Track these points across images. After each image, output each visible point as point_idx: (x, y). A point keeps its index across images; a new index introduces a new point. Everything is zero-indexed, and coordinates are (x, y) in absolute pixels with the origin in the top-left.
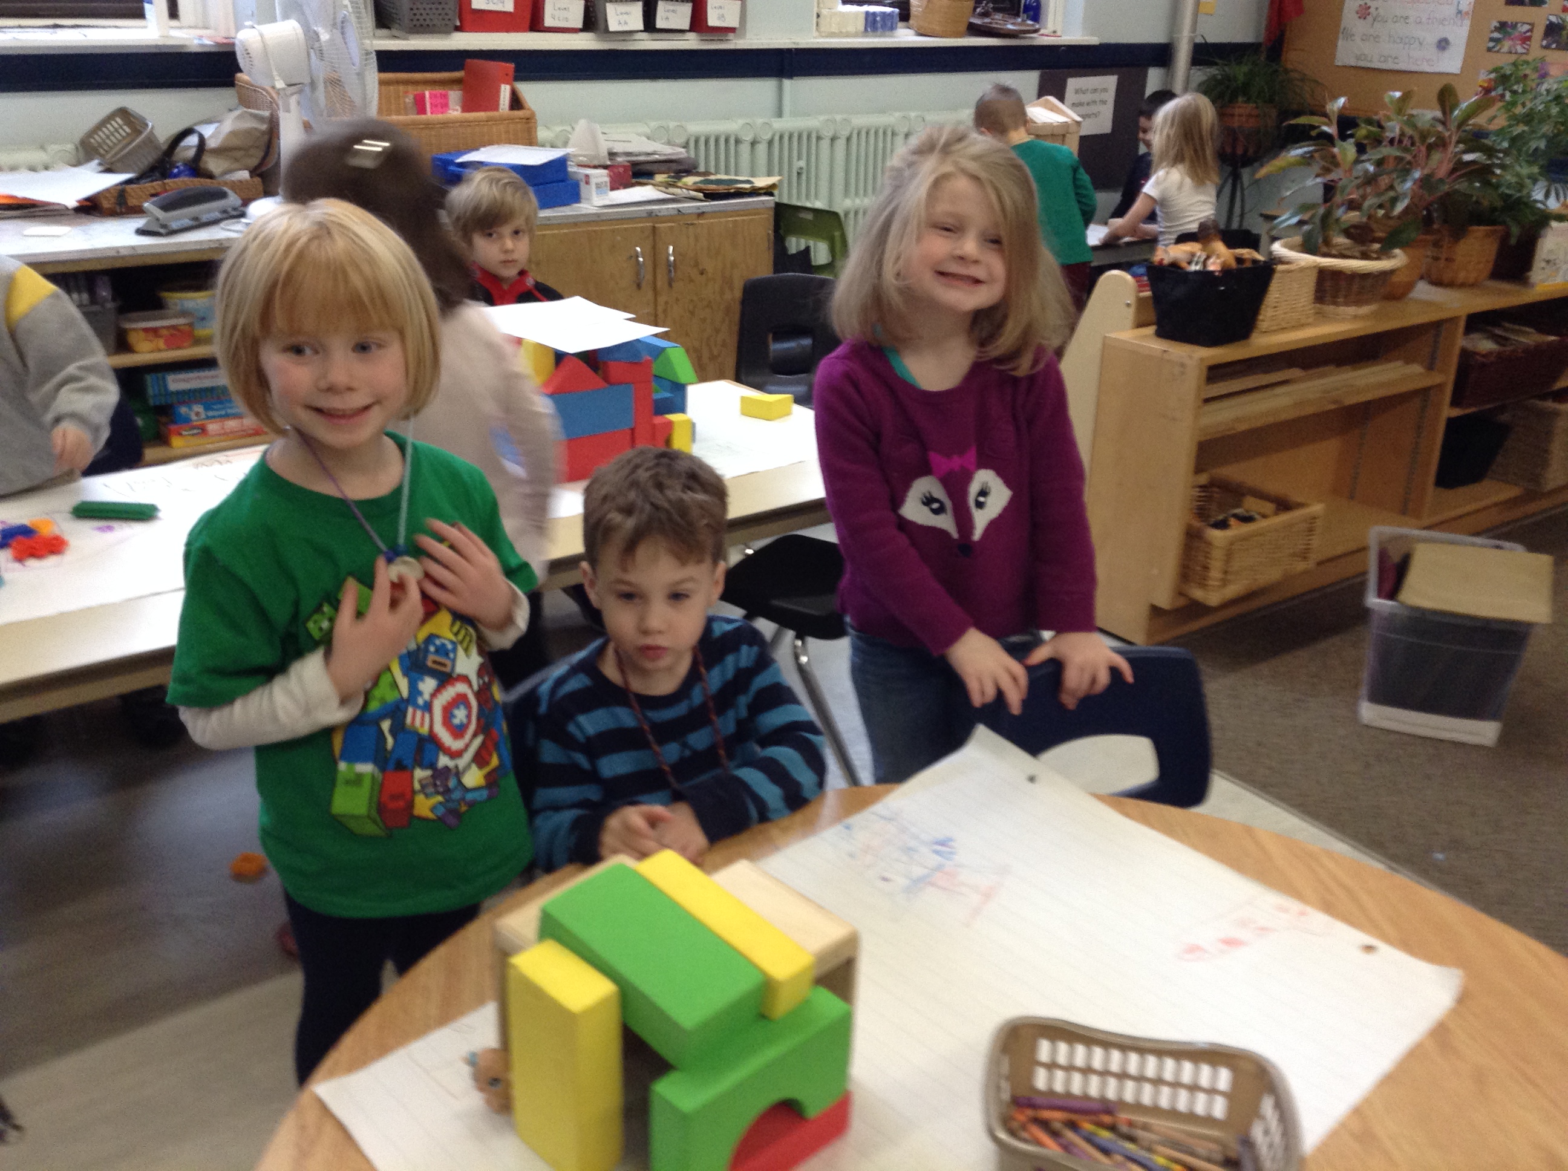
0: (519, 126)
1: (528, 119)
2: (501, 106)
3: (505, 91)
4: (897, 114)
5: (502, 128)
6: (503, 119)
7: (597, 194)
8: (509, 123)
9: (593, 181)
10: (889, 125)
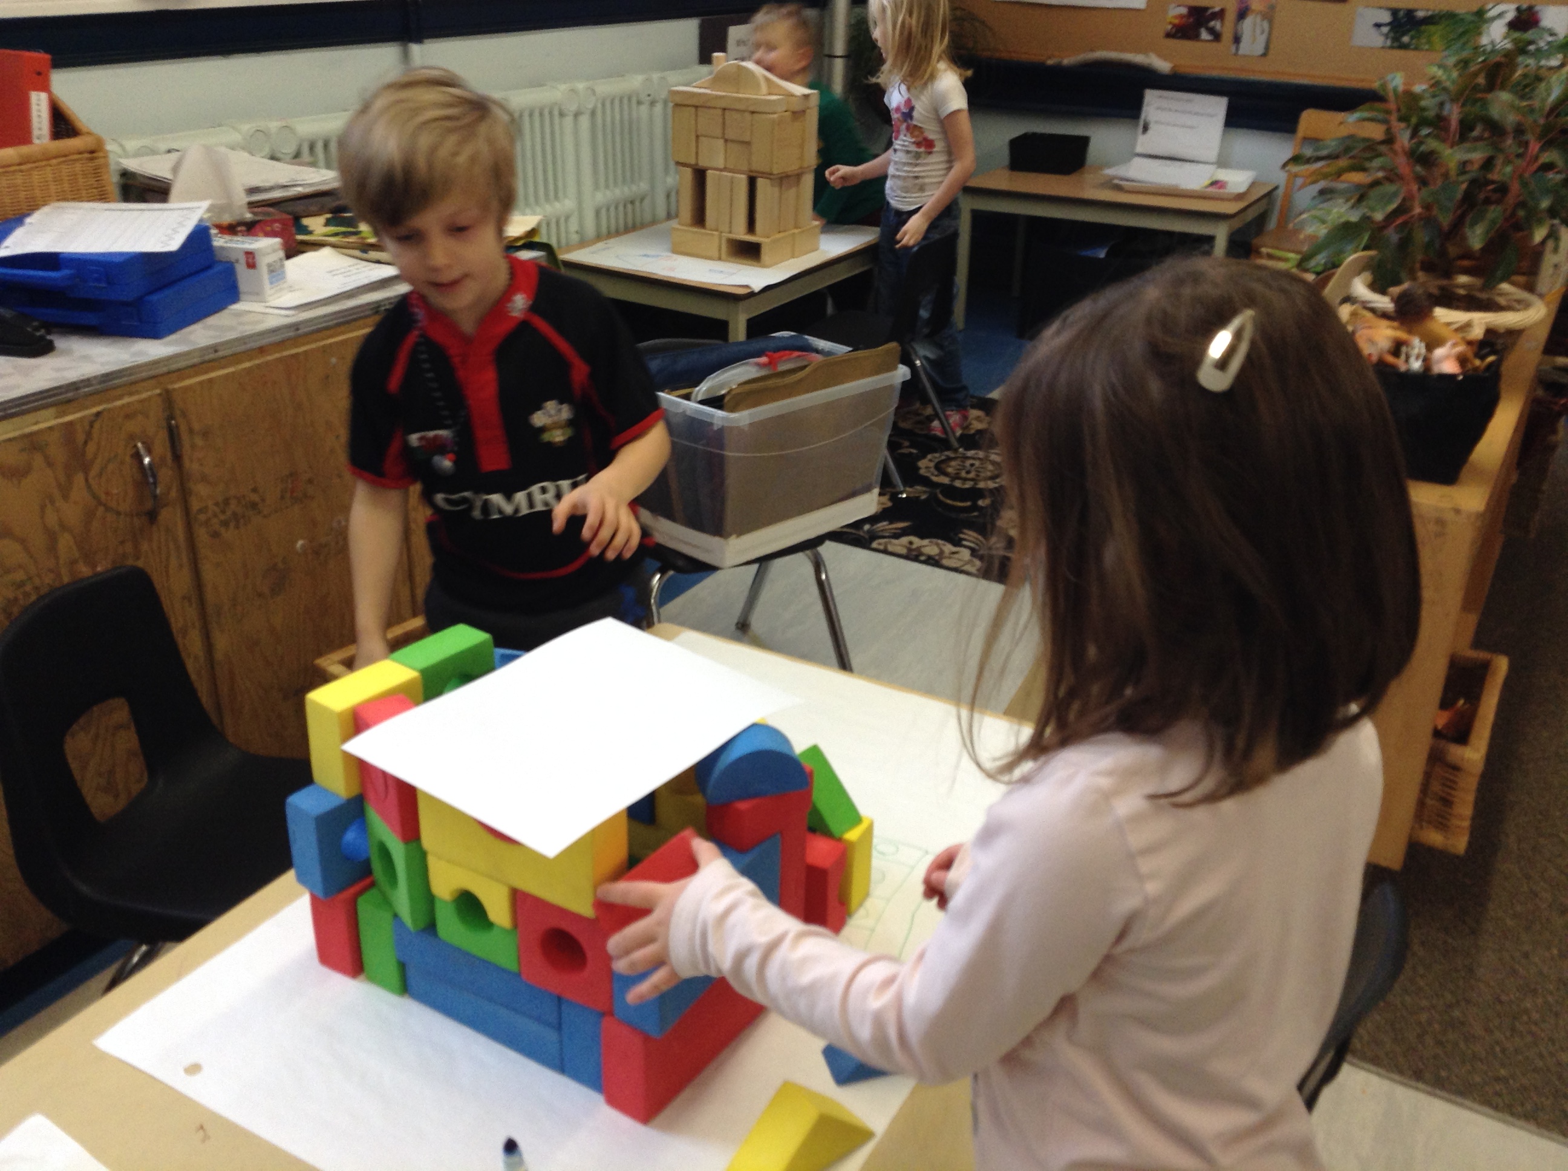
0: (78, 167)
1: (92, 152)
2: (36, 132)
3: (39, 105)
4: (563, 87)
5: (48, 173)
6: (47, 157)
7: (271, 283)
8: (59, 164)
9: (263, 262)
10: (556, 103)
